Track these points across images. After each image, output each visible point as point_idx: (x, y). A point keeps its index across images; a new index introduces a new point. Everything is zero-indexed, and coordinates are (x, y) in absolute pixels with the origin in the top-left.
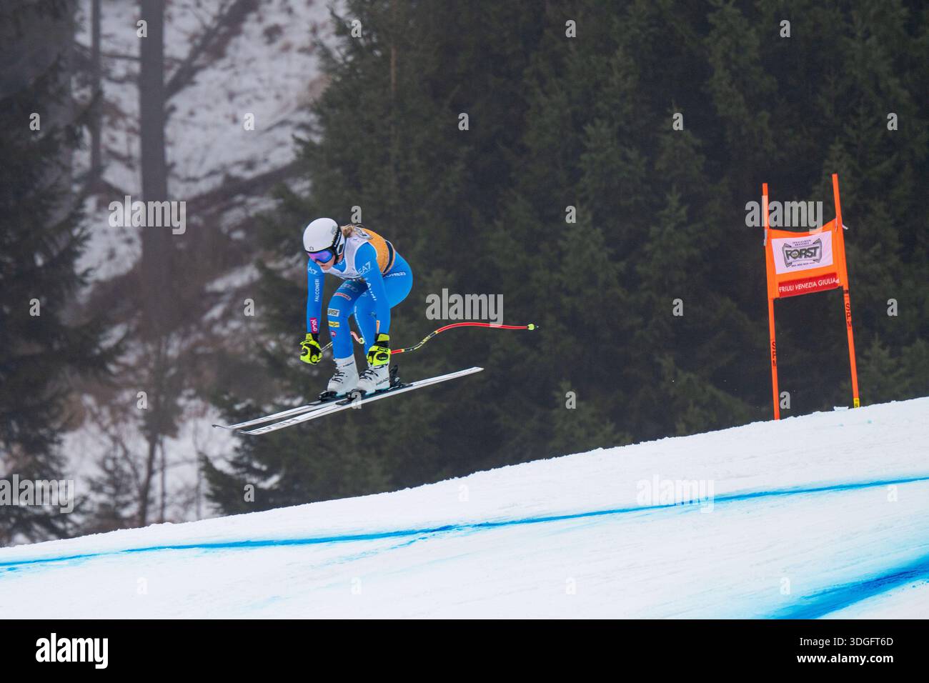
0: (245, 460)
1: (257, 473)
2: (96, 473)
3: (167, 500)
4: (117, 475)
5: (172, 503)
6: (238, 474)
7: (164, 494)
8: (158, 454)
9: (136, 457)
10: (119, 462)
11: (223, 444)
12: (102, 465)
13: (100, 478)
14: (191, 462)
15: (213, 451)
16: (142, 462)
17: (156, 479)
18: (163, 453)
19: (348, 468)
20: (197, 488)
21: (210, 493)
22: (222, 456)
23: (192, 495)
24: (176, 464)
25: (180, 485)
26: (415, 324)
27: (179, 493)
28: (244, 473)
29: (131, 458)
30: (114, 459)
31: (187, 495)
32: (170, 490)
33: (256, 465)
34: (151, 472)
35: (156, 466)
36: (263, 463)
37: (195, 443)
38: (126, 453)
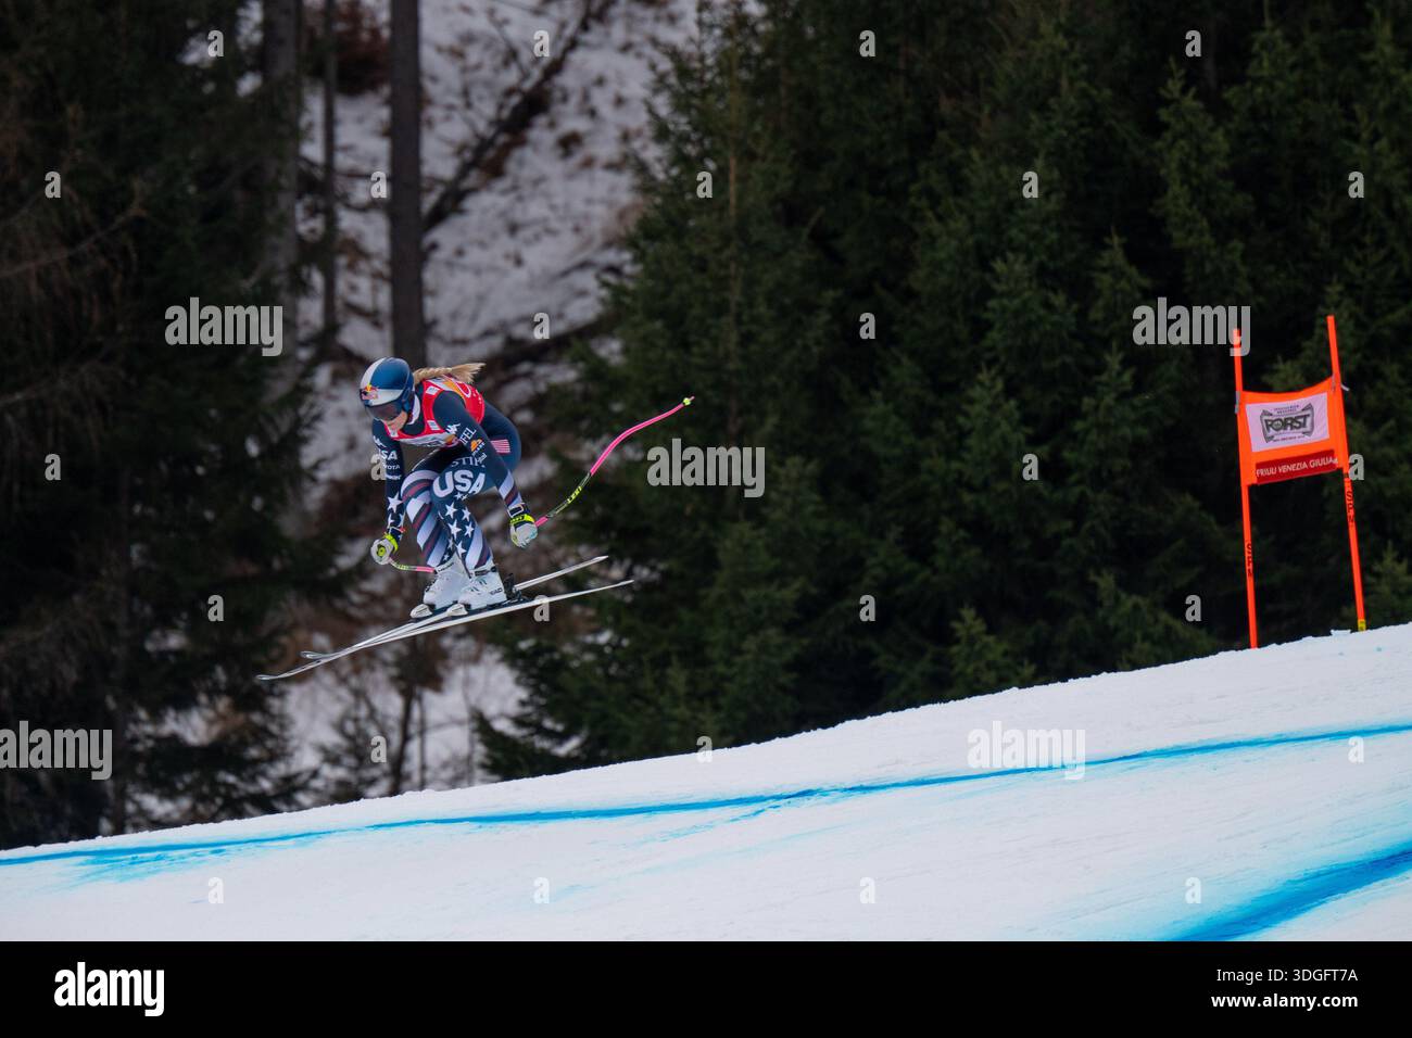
0: (534, 718)
1: (550, 734)
2: (331, 738)
3: (428, 775)
4: (360, 741)
5: (435, 779)
6: (524, 737)
7: (424, 768)
8: (416, 713)
9: (386, 717)
10: (363, 724)
11: (504, 699)
12: (340, 727)
13: (338, 746)
14: (460, 723)
15: (491, 709)
16: (393, 724)
17: (413, 747)
18: (423, 712)
19: (674, 726)
20: (469, 758)
21: (488, 762)
22: (503, 715)
23: (462, 768)
24: (440, 726)
25: (445, 755)
26: (763, 531)
27: (445, 765)
28: (532, 735)
29: (379, 718)
30: (356, 720)
31: (455, 769)
32: (432, 761)
33: (548, 723)
34: (406, 738)
35: (413, 729)
36: (557, 721)
37: (466, 697)
38: (372, 711)
